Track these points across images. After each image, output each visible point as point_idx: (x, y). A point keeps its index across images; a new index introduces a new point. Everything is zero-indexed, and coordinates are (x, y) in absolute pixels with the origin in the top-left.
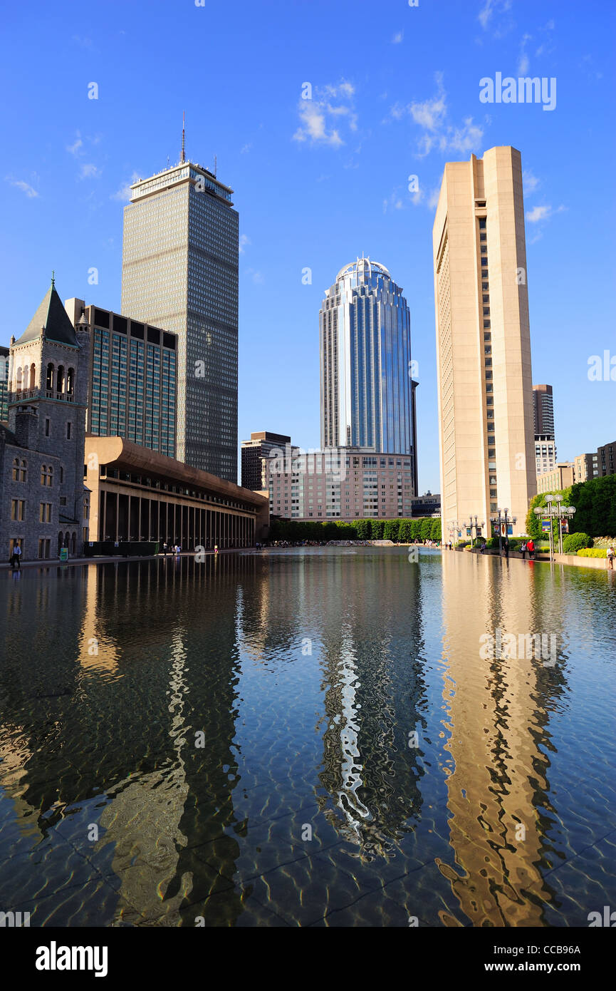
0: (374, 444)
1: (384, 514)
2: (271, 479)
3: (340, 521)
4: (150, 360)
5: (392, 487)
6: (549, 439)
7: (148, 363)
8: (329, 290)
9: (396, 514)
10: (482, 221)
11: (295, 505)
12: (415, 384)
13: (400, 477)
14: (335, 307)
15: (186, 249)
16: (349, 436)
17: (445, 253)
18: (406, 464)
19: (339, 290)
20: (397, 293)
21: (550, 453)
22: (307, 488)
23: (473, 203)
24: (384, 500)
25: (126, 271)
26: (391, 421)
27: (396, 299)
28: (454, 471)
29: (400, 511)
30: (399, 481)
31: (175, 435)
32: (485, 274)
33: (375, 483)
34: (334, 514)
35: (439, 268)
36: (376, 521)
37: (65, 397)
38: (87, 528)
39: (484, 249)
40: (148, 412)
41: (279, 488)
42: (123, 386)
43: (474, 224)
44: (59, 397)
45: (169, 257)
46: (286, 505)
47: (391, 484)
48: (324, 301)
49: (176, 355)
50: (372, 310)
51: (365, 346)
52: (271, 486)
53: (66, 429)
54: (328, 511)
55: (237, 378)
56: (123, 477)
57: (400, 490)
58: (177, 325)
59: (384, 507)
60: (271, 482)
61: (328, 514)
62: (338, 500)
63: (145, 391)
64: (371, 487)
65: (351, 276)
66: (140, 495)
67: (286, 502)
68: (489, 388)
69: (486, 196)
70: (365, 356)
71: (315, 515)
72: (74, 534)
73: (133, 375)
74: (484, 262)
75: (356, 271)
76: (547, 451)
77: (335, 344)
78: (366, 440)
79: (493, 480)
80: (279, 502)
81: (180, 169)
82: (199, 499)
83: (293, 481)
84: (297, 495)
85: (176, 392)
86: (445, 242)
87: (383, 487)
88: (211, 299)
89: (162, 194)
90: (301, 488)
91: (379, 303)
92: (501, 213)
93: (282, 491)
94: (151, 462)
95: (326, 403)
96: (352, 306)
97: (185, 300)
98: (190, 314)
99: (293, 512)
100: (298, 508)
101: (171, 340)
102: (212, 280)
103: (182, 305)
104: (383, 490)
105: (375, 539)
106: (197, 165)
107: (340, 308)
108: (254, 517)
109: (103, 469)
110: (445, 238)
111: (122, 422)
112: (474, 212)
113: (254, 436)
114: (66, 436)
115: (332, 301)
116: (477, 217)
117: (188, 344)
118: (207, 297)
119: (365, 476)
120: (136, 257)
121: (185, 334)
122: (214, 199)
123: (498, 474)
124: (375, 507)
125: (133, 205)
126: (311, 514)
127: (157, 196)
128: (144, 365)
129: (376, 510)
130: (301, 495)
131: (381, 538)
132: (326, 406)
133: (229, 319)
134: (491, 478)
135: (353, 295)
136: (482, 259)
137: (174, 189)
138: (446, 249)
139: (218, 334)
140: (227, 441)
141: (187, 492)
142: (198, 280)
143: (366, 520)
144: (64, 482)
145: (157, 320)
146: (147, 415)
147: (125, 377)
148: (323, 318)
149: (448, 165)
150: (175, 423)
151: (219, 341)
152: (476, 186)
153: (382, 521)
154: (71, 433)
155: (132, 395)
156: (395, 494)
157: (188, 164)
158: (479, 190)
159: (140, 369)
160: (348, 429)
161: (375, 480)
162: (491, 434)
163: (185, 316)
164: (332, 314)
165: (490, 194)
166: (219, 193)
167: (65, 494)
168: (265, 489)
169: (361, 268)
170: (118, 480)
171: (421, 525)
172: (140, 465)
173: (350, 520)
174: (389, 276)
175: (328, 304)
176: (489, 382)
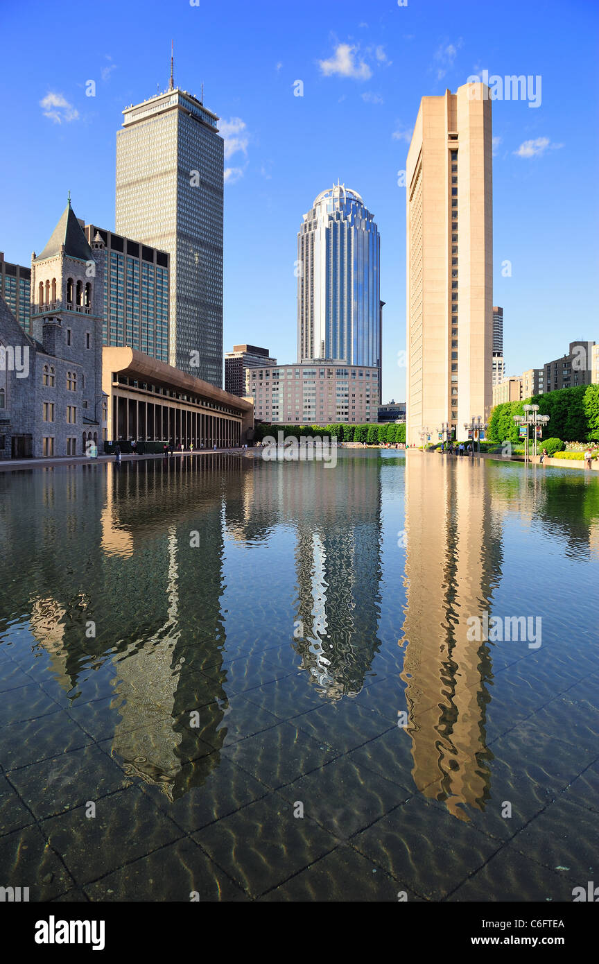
0: (345, 357)
1: (354, 419)
2: (254, 387)
3: (315, 425)
4: (144, 277)
5: (361, 396)
6: (499, 356)
7: (143, 280)
8: (306, 215)
9: (364, 420)
10: (454, 153)
11: (275, 410)
12: (382, 304)
13: (368, 387)
14: (313, 231)
15: (176, 173)
16: (323, 349)
17: (419, 182)
18: (374, 375)
19: (317, 215)
20: (369, 219)
21: (500, 368)
22: (287, 396)
23: (447, 137)
24: (354, 407)
25: (119, 193)
26: (360, 338)
27: (368, 225)
28: (421, 383)
29: (368, 417)
30: (367, 390)
31: (168, 346)
32: (454, 203)
33: (347, 392)
34: (309, 419)
35: (412, 196)
36: (346, 425)
37: (84, 310)
38: (106, 429)
39: (454, 180)
40: (144, 325)
41: (261, 395)
42: (120, 301)
43: (446, 156)
44: (79, 310)
45: (159, 180)
46: (267, 410)
47: (361, 393)
48: (302, 224)
49: (168, 272)
50: (346, 234)
51: (339, 267)
52: (254, 393)
53: (86, 340)
54: (305, 416)
55: (222, 295)
56: (132, 384)
57: (368, 399)
58: (168, 245)
59: (353, 413)
60: (254, 390)
61: (305, 419)
62: (313, 407)
63: (141, 306)
64: (342, 396)
65: (327, 201)
66: (146, 400)
67: (267, 407)
68: (454, 308)
69: (458, 130)
70: (339, 277)
71: (293, 420)
72: (95, 433)
73: (130, 291)
74: (454, 192)
75: (332, 197)
76: (497, 366)
77: (312, 265)
78: (338, 354)
79: (454, 391)
80: (261, 408)
81: (170, 96)
82: (196, 404)
83: (274, 389)
84: (277, 401)
85: (168, 307)
86: (419, 172)
87: (354, 395)
88: (199, 221)
89: (152, 119)
90: (281, 395)
91: (352, 228)
92: (472, 146)
93: (264, 398)
94: (157, 371)
95: (302, 320)
96: (328, 231)
97: (175, 221)
98: (180, 234)
99: (274, 416)
100: (277, 413)
101: (163, 258)
102: (199, 203)
103: (172, 226)
104: (354, 398)
105: (346, 441)
106: (185, 92)
107: (317, 232)
108: (240, 421)
109: (116, 376)
110: (419, 168)
111: (121, 333)
112: (447, 145)
113: (236, 349)
114: (86, 346)
115: (310, 225)
116: (449, 149)
117: (178, 262)
118: (195, 219)
119: (338, 386)
120: (128, 180)
121: (175, 252)
122: (201, 125)
123: (459, 386)
124: (346, 413)
125: (125, 129)
126: (289, 419)
127: (147, 121)
128: (139, 281)
129: (347, 416)
130: (281, 401)
131: (351, 440)
132: (302, 322)
133: (215, 240)
134: (453, 389)
135: (329, 220)
136: (453, 189)
137: (163, 115)
138: (420, 179)
139: (205, 254)
140: (212, 352)
141: (185, 398)
142: (186, 202)
143: (339, 425)
144: (85, 387)
145: (149, 240)
146: (143, 328)
147: (122, 292)
148: (301, 241)
149: (424, 99)
150: (168, 336)
151: (206, 260)
152: (450, 119)
153: (353, 425)
154: (90, 343)
155: (129, 309)
156: (364, 402)
157: (177, 91)
158: (452, 124)
159: (136, 286)
160: (323, 343)
161: (346, 389)
162: (454, 350)
163: (175, 236)
164: (310, 237)
165: (462, 128)
166: (206, 120)
167: (86, 398)
168: (249, 396)
169: (337, 195)
170: (127, 386)
171: (387, 430)
172: (147, 374)
173: (324, 424)
174: (362, 202)
175: (305, 227)
176: (454, 303)
